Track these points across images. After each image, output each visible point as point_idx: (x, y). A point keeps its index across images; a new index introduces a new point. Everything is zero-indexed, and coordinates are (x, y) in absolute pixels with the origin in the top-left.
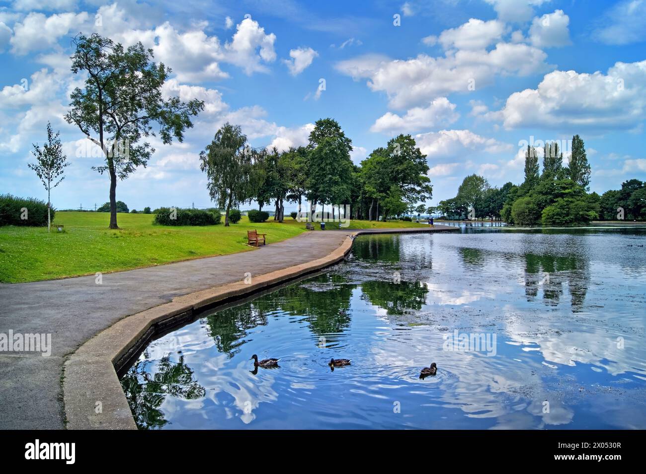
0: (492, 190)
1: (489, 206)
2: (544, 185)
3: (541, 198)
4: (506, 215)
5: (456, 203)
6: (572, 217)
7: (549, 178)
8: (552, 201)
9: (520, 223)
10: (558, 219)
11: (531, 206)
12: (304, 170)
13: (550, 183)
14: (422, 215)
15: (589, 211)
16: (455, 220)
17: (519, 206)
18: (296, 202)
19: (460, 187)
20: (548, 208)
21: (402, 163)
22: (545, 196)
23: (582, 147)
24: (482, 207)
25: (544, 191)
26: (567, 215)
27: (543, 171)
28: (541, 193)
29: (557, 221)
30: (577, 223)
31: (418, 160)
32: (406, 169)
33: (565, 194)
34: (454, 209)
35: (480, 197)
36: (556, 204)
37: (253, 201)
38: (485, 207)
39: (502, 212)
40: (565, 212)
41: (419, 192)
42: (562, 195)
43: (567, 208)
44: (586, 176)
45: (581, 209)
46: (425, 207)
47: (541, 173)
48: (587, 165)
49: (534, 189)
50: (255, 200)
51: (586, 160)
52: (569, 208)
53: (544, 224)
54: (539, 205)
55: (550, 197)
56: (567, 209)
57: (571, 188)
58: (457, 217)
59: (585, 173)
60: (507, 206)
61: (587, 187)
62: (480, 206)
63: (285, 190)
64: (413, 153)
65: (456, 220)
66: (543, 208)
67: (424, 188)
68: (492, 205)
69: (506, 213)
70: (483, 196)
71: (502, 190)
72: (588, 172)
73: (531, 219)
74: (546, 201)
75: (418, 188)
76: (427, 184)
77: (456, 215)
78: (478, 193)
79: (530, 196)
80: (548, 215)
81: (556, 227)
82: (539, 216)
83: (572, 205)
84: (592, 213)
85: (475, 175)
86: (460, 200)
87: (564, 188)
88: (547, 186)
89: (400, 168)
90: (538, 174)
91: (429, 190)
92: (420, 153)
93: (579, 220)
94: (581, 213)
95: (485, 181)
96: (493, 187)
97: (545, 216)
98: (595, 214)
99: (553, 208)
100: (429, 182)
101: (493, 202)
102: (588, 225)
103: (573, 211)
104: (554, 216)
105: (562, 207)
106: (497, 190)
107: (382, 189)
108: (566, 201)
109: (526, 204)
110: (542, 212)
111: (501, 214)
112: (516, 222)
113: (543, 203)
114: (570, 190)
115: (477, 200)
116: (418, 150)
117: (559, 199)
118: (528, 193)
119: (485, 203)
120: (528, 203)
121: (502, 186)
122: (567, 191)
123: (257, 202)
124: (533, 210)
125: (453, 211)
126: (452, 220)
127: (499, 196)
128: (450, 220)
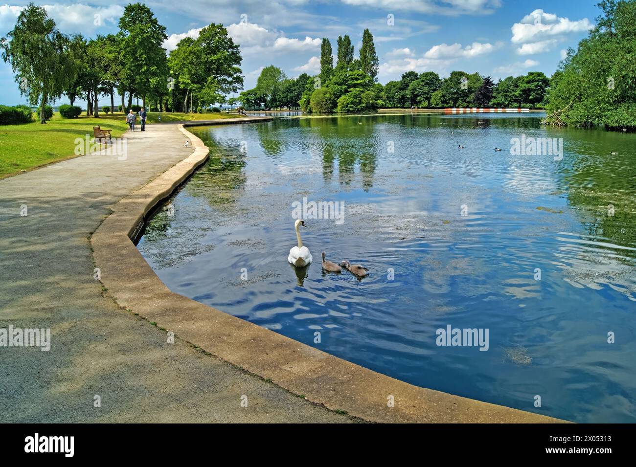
0: (289, 80)
1: (287, 96)
2: (339, 77)
3: (336, 88)
4: (305, 104)
5: (256, 94)
6: (363, 105)
7: (343, 70)
8: (346, 91)
9: (318, 112)
10: (352, 107)
11: (328, 95)
12: (119, 60)
13: (344, 74)
14: (223, 106)
15: (377, 100)
16: (255, 110)
17: (318, 96)
18: (108, 95)
19: (259, 78)
20: (343, 97)
21: (215, 54)
22: (340, 87)
23: (371, 40)
24: (280, 98)
25: (340, 81)
26: (360, 102)
27: (338, 63)
28: (336, 83)
29: (351, 109)
30: (367, 111)
31: (230, 50)
32: (219, 59)
33: (358, 84)
34: (254, 100)
35: (278, 88)
36: (350, 93)
37: (62, 95)
38: (283, 98)
39: (301, 102)
40: (358, 101)
41: (230, 83)
42: (355, 86)
43: (359, 97)
44: (375, 67)
45: (370, 99)
46: (226, 98)
47: (335, 65)
48: (376, 58)
49: (330, 80)
50: (64, 94)
51: (375, 53)
52: (360, 98)
53: (340, 112)
54: (335, 94)
55: (344, 87)
56: (360, 99)
57: (362, 79)
59: (373, 65)
60: (306, 96)
61: (375, 77)
62: (278, 97)
63: (97, 82)
64: (226, 43)
65: (257, 110)
66: (338, 98)
67: (236, 78)
68: (290, 95)
69: (305, 102)
70: (280, 87)
71: (298, 81)
72: (376, 64)
73: (328, 108)
74: (341, 91)
75: (230, 79)
76: (238, 74)
77: (256, 105)
78: (276, 84)
79: (327, 87)
80: (343, 104)
81: (351, 114)
82: (335, 105)
83: (363, 95)
84: (380, 102)
85: (272, 67)
86: (259, 90)
87: (357, 79)
88: (341, 77)
89: (214, 58)
90: (332, 66)
91: (240, 80)
92: (233, 43)
93: (369, 108)
94: (371, 102)
95: (282, 72)
96: (289, 78)
97: (340, 105)
98: (382, 102)
99: (348, 98)
100: (241, 72)
101: (290, 93)
102: (377, 112)
103: (364, 101)
104: (349, 104)
105: (356, 97)
106: (293, 80)
107: (196, 80)
108: (358, 91)
109: (323, 94)
110: (338, 101)
111: (300, 103)
112: (314, 111)
113: (339, 93)
114: (361, 81)
115: (275, 91)
116: (230, 40)
117: (352, 89)
118: (325, 83)
119: (283, 93)
120: (325, 93)
121: (298, 77)
122: (359, 82)
123: (67, 97)
124: (330, 99)
125: (253, 102)
126: (252, 110)
127: (296, 87)
128: (251, 110)
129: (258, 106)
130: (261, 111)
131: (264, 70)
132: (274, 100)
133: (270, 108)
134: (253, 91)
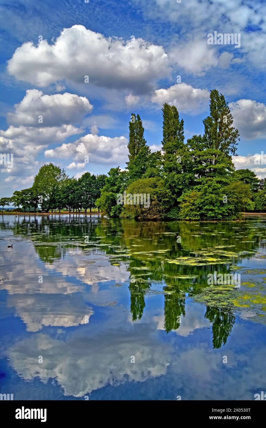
0: (69, 180)
1: (68, 196)
4: (107, 205)
5: (32, 193)
10: (212, 210)
16: (30, 212)
19: (37, 176)
20: (189, 193)
24: (60, 198)
29: (210, 214)
34: (29, 200)
35: (58, 187)
38: (63, 198)
54: (171, 188)
58: (32, 209)
62: (58, 197)
65: (32, 212)
66: (180, 194)
68: (71, 196)
69: (106, 202)
70: (60, 186)
71: (80, 181)
74: (183, 182)
77: (33, 206)
78: (56, 184)
80: (193, 204)
85: (51, 165)
86: (36, 190)
95: (62, 171)
96: (70, 177)
99: (199, 194)
101: (72, 193)
106: (75, 180)
113: (180, 185)
115: (54, 191)
119: (64, 194)
121: (80, 177)
124: (165, 195)
125: (29, 202)
126: (27, 212)
127: (78, 187)
128: (25, 212)
129: (34, 208)
130: (38, 213)
131: (42, 168)
132: (52, 201)
133: (48, 210)
134: (28, 190)
